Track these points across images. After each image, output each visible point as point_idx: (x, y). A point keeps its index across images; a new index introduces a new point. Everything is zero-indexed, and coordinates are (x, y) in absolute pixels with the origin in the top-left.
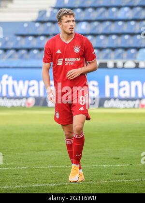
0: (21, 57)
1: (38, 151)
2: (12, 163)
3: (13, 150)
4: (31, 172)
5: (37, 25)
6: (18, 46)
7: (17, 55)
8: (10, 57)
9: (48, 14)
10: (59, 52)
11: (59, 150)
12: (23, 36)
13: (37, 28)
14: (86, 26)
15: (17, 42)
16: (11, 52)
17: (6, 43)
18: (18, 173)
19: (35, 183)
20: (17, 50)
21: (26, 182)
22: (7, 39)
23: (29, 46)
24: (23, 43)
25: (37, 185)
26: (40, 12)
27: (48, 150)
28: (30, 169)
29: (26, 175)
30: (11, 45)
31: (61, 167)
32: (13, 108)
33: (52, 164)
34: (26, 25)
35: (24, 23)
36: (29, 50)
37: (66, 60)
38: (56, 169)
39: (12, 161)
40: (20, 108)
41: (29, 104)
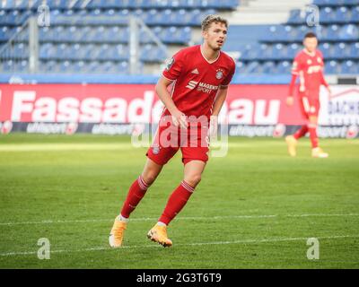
0: (267, 71)
1: (290, 195)
2: (256, 210)
3: (257, 193)
4: (282, 222)
5: (288, 28)
6: (263, 57)
7: (261, 69)
8: (253, 71)
9: (303, 15)
10: (196, 71)
11: (319, 194)
12: (270, 43)
13: (287, 32)
14: (354, 30)
15: (262, 51)
16: (254, 64)
17: (246, 52)
18: (264, 222)
19: (288, 236)
20: (262, 62)
21: (275, 235)
22: (248, 47)
23: (278, 57)
24: (269, 52)
25: (291, 239)
26: (292, 12)
27: (302, 193)
28: (279, 218)
29: (276, 225)
30: (253, 55)
31: (321, 215)
32: (256, 138)
33: (309, 211)
34: (273, 29)
35: (270, 26)
36: (277, 62)
37: (201, 85)
38: (315, 218)
39: (256, 208)
40: (266, 138)
41: (277, 133)
